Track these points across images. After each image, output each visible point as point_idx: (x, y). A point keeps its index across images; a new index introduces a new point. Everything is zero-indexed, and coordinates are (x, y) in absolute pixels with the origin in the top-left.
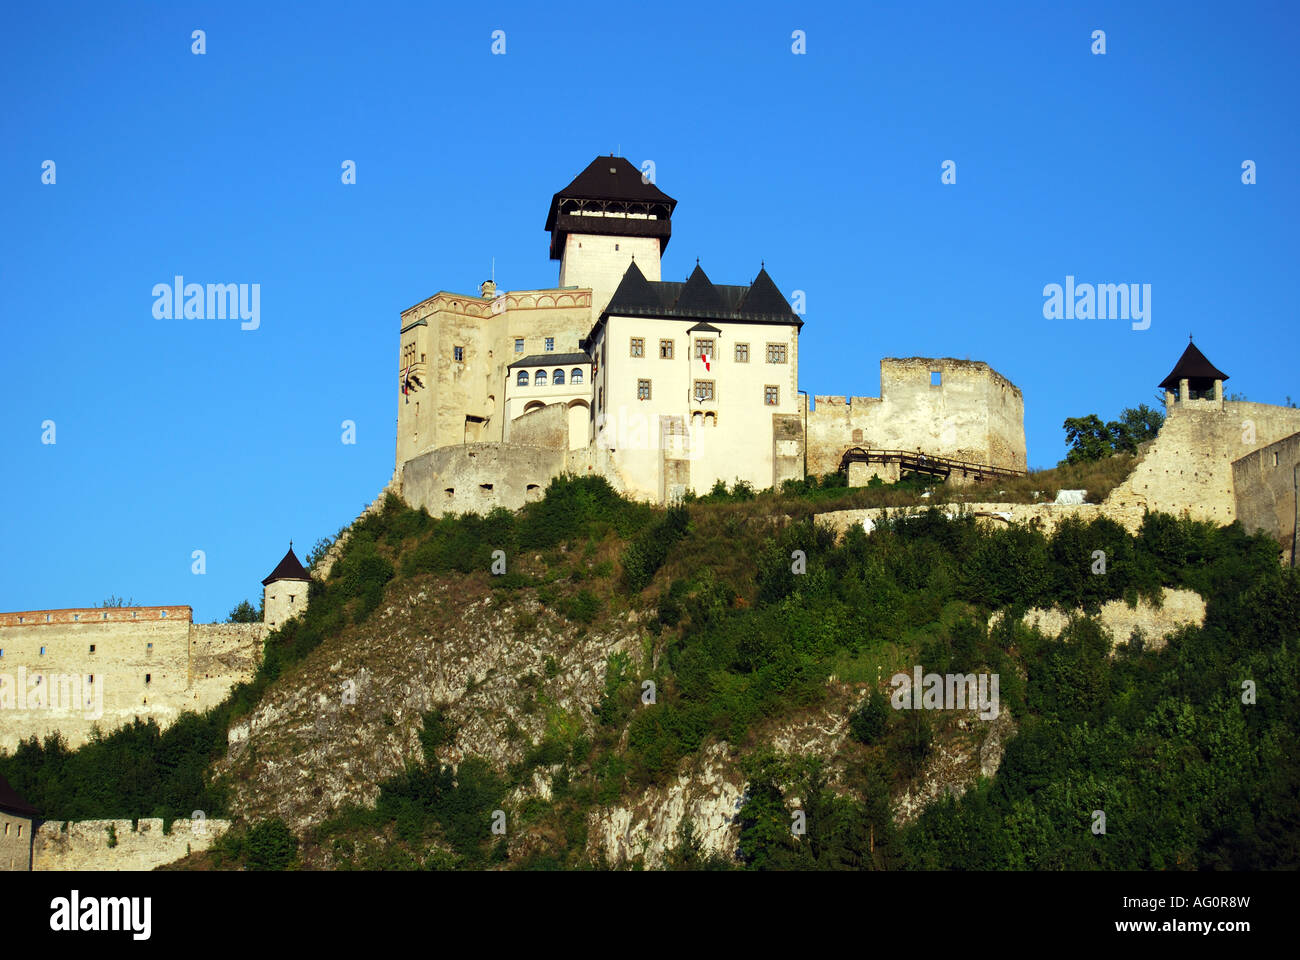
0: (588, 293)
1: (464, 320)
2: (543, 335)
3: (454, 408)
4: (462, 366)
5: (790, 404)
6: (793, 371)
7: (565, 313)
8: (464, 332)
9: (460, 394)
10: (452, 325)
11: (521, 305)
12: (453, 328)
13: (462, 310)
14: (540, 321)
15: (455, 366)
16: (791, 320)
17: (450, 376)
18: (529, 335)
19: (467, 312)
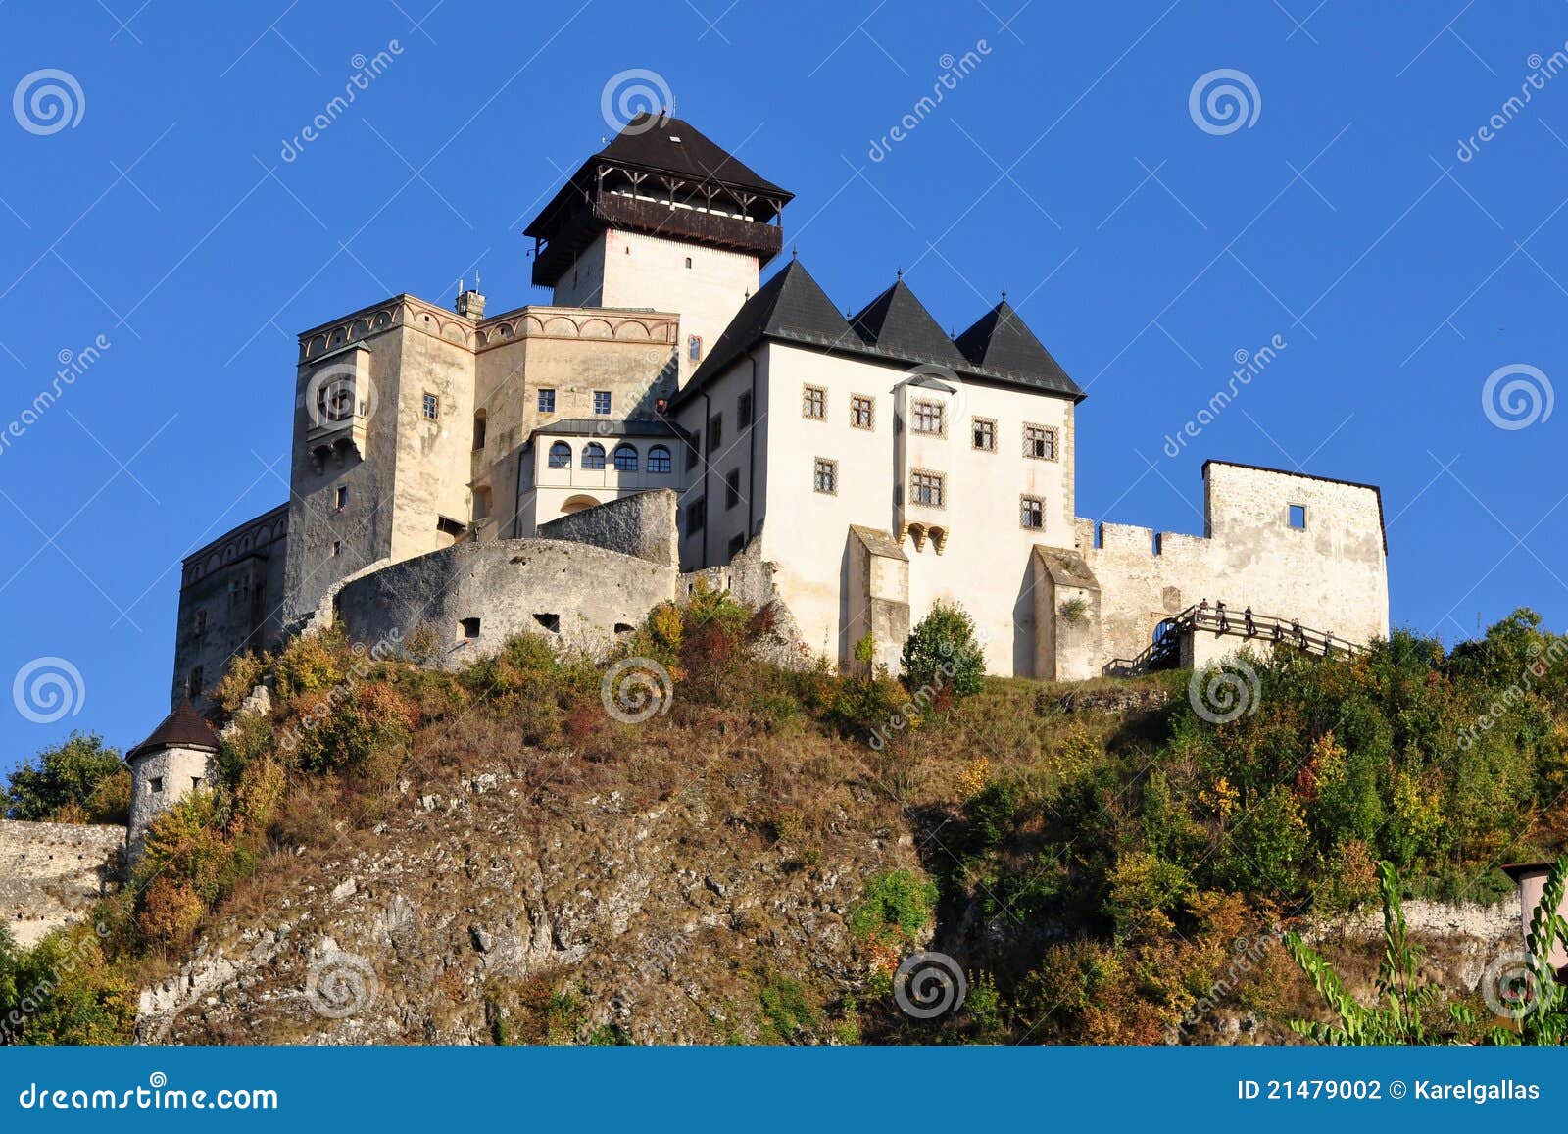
0: (671, 322)
1: (440, 349)
2: (593, 384)
3: (420, 500)
4: (434, 429)
5: (1061, 532)
6: (1067, 475)
7: (633, 351)
8: (438, 368)
9: (429, 475)
10: (421, 354)
11: (549, 330)
12: (421, 359)
13: (435, 330)
14: (584, 362)
15: (424, 427)
16: (1066, 389)
17: (417, 443)
18: (563, 382)
19: (445, 336)
